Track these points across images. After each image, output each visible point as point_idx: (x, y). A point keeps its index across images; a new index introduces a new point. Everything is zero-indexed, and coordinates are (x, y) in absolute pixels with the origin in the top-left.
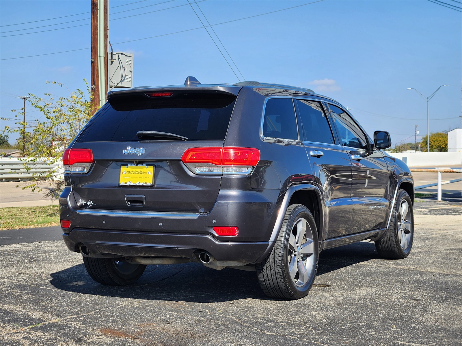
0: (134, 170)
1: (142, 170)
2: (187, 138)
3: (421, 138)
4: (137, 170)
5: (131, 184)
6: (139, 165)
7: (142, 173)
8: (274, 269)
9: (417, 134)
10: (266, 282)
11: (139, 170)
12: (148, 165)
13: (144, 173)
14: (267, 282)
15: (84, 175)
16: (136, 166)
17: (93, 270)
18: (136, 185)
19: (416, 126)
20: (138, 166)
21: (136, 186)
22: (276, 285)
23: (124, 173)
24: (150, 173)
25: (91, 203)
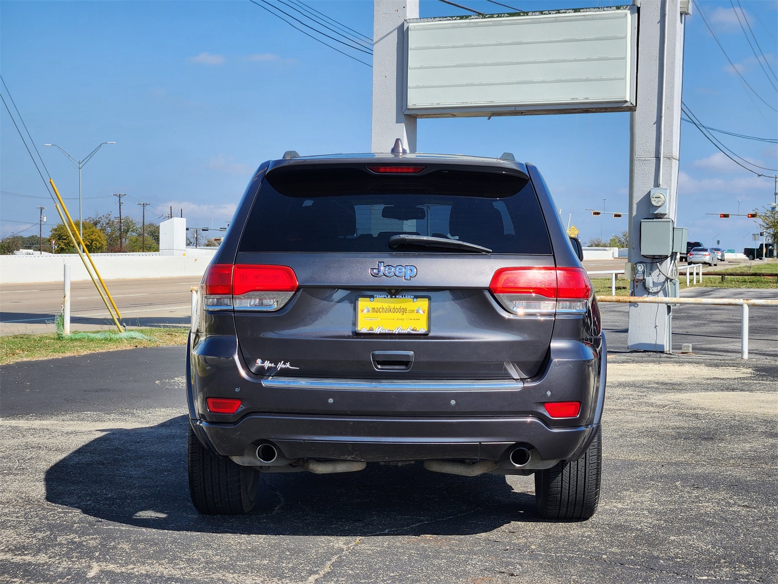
0: (386, 305)
1: (403, 306)
2: (491, 251)
3: (50, 229)
4: (392, 306)
5: (384, 332)
6: (397, 296)
7: (404, 311)
8: (583, 470)
9: (42, 223)
10: (563, 493)
11: (398, 306)
12: (416, 297)
13: (407, 311)
14: (565, 492)
15: (273, 313)
16: (391, 297)
17: (210, 488)
18: (394, 332)
19: (41, 209)
20: (395, 297)
21: (395, 334)
22: (580, 495)
23: (365, 311)
24: (421, 312)
25: (288, 365)
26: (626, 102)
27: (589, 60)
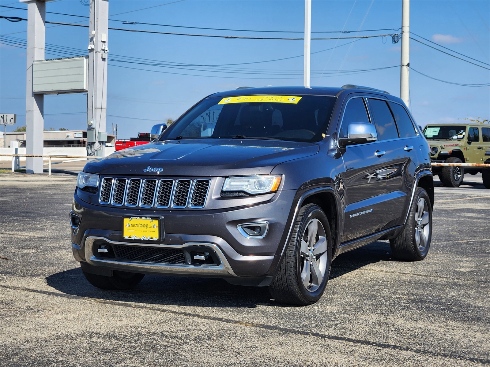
26: (84, 89)
27: (75, 75)
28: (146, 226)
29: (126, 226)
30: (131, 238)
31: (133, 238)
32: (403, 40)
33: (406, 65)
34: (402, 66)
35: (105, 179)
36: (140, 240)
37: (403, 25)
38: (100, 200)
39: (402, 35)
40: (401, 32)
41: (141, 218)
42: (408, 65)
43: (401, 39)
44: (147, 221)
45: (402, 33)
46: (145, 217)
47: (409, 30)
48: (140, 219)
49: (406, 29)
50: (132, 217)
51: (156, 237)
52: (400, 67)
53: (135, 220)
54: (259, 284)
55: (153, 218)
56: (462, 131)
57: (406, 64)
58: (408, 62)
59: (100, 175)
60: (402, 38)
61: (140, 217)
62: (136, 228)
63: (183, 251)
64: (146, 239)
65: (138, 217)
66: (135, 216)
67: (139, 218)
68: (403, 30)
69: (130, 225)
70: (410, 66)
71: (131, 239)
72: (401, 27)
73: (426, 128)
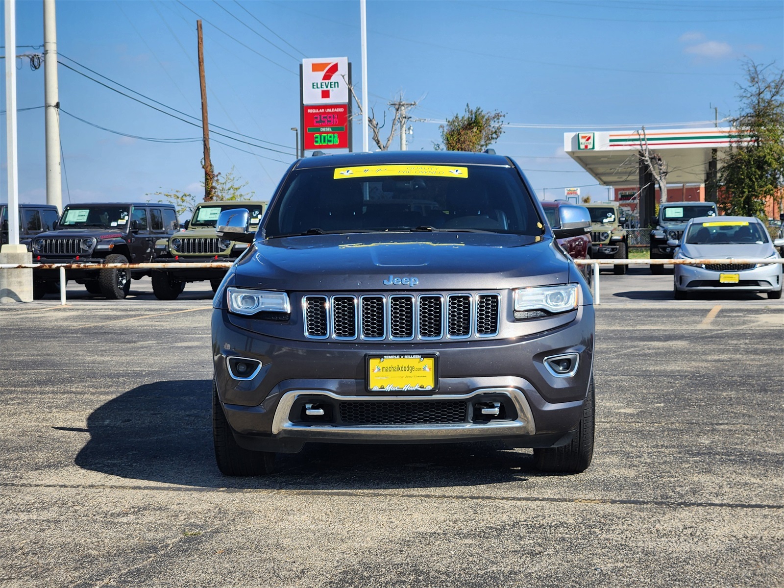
28: (411, 369)
29: (374, 370)
30: (383, 388)
31: (388, 388)
32: (47, 64)
33: (55, 106)
34: (47, 106)
35: (308, 299)
36: (402, 391)
37: (47, 41)
38: (306, 334)
39: (45, 58)
40: (43, 52)
41: (402, 357)
42: (57, 106)
43: (43, 63)
44: (413, 361)
45: (45, 53)
46: (410, 355)
47: (56, 49)
48: (400, 359)
49: (52, 47)
50: (385, 356)
51: (429, 385)
52: (44, 108)
53: (391, 361)
54: (553, 444)
55: (424, 356)
56: (257, 212)
57: (54, 103)
58: (57, 101)
59: (289, 293)
60: (45, 61)
61: (400, 355)
62: (393, 373)
63: (466, 404)
64: (411, 389)
65: (396, 355)
66: (390, 355)
67: (398, 356)
68: (47, 49)
69: (381, 368)
70: (60, 107)
71: (385, 391)
72: (43, 43)
73: (198, 209)
